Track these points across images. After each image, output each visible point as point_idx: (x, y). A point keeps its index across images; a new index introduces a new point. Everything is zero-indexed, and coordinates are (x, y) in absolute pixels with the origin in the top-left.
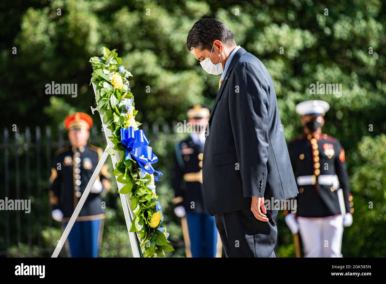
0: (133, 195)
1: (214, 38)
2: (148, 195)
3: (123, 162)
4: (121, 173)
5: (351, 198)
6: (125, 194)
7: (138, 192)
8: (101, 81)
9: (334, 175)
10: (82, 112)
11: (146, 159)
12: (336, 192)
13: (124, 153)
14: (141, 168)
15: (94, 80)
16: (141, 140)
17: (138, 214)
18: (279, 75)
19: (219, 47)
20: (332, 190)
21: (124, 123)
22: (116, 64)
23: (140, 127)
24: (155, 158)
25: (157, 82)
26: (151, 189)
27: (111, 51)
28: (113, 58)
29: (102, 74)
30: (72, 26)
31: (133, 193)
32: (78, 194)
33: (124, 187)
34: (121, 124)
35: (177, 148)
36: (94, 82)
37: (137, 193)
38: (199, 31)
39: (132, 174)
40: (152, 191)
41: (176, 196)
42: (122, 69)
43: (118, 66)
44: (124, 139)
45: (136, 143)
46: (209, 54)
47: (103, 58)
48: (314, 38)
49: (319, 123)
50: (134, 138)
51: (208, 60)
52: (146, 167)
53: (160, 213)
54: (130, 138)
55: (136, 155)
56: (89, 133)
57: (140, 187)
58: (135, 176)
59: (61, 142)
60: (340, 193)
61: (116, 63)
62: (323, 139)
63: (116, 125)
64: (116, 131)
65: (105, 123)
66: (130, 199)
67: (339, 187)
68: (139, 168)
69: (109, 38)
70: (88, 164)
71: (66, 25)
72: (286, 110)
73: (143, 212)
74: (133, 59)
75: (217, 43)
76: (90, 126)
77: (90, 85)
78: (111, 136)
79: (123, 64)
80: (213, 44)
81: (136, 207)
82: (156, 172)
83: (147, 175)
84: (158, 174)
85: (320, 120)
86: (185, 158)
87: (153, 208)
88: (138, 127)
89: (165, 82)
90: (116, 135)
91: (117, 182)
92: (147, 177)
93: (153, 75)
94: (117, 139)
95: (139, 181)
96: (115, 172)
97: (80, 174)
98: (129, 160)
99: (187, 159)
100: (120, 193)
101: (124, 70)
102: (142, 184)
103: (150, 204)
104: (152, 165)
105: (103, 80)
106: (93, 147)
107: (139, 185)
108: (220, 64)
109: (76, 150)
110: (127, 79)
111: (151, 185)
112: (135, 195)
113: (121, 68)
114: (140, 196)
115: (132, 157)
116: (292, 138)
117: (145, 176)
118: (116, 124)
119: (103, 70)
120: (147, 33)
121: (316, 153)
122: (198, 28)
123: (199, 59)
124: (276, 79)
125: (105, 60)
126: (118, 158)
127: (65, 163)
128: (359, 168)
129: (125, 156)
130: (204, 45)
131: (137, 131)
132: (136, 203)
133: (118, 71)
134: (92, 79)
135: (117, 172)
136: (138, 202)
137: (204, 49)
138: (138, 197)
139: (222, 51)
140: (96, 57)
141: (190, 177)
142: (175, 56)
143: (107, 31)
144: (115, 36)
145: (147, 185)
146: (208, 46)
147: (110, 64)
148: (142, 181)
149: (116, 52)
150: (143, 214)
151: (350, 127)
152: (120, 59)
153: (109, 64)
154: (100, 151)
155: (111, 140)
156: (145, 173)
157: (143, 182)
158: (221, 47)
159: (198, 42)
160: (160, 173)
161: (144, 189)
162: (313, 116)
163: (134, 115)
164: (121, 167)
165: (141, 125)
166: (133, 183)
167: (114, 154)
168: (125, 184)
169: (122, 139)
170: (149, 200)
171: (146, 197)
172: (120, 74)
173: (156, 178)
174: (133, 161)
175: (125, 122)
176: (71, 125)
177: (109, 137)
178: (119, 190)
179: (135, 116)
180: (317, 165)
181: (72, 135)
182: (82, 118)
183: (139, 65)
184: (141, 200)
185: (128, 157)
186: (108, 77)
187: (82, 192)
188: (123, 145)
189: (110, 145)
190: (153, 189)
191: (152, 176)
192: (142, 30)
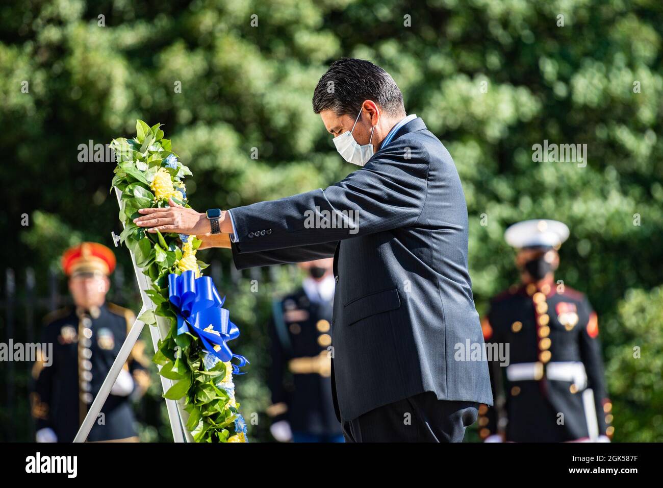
0: (192, 401)
1: (365, 96)
2: (219, 402)
3: (172, 339)
4: (168, 359)
5: (608, 407)
6: (175, 400)
7: (201, 397)
8: (130, 183)
9: (577, 361)
10: (94, 241)
11: (217, 333)
12: (580, 394)
13: (175, 321)
14: (206, 350)
15: (118, 181)
16: (208, 296)
17: (201, 438)
18: (471, 171)
19: (371, 114)
20: (573, 391)
21: (175, 263)
22: (161, 152)
23: (206, 272)
24: (235, 330)
25: (239, 183)
26: (225, 390)
27: (151, 127)
28: (154, 139)
29: (133, 171)
30: (77, 77)
31: (191, 398)
32: (86, 398)
33: (174, 386)
34: (169, 267)
35: (277, 310)
36: (118, 186)
37: (199, 399)
38: (337, 79)
39: (189, 362)
40: (228, 394)
41: (274, 401)
42: (172, 160)
43: (165, 155)
44: (175, 294)
45: (198, 302)
46: (351, 125)
47: (136, 141)
48: (536, 101)
49: (549, 264)
50: (195, 292)
51: (349, 135)
52: (217, 348)
53: (242, 436)
54: (186, 293)
55: (197, 325)
56: (109, 283)
57: (205, 386)
58: (194, 365)
59: (55, 298)
60: (589, 398)
61: (161, 150)
62: (556, 294)
63: (159, 268)
64: (159, 278)
65: (139, 265)
66: (185, 409)
67: (586, 385)
68: (203, 351)
69: (148, 99)
70: (106, 340)
71: (66, 75)
72: (484, 237)
73: (210, 434)
74: (195, 139)
75: (368, 105)
76: (110, 269)
77: (111, 191)
78: (150, 288)
79: (174, 152)
80: (361, 106)
81: (197, 425)
82: (236, 357)
83: (219, 362)
84: (240, 361)
85: (551, 258)
86: (292, 328)
87: (229, 426)
88: (203, 271)
89: (254, 185)
90: (159, 287)
91: (161, 377)
92: (219, 368)
93: (233, 171)
94: (161, 295)
95: (202, 374)
96: (158, 358)
97: (92, 360)
98: (184, 334)
99: (296, 330)
100: (166, 399)
101: (176, 163)
102: (210, 381)
103: (223, 419)
104: (227, 343)
105: (135, 181)
106: (117, 309)
107: (203, 382)
108: (370, 147)
109: (83, 315)
110: (181, 179)
111: (226, 383)
112: (196, 402)
113: (170, 160)
114: (203, 404)
115: (191, 328)
116: (496, 291)
117: (214, 366)
118: (160, 266)
119: (135, 162)
120: (221, 90)
121: (544, 320)
122: (339, 72)
123: (332, 131)
124: (465, 178)
125: (139, 143)
126: (163, 330)
127: (63, 339)
128: (621, 347)
129: (176, 328)
130: (344, 106)
131: (200, 278)
132: (196, 417)
133: (164, 164)
134: (115, 181)
135: (160, 358)
136: (201, 415)
137: (344, 114)
138: (201, 405)
139: (376, 122)
140: (122, 138)
141: (300, 366)
142: (272, 136)
143: (144, 86)
144: (160, 97)
145: (218, 382)
146: (350, 109)
147: (149, 151)
148: (209, 376)
149: (161, 128)
150: (210, 438)
151: (604, 270)
152: (167, 142)
153: (147, 151)
154: (129, 315)
155: (149, 296)
156: (214, 360)
157: (211, 377)
158: (375, 114)
159: (333, 99)
160: (244, 360)
161: (212, 390)
162: (538, 250)
163: (193, 249)
164: (169, 348)
165: (209, 267)
166: (191, 378)
167: (155, 323)
168: (177, 381)
169: (171, 295)
170: (221, 412)
171: (217, 406)
172: (168, 171)
173: (235, 369)
174: (192, 336)
175: (177, 261)
176: (75, 267)
177: (146, 291)
178: (165, 392)
179: (196, 251)
180: (546, 344)
181: (75, 287)
182: (95, 254)
183: (205, 151)
184: (207, 412)
185: (183, 330)
186: (146, 175)
187: (94, 394)
188: (173, 306)
189: (149, 305)
190: (229, 391)
191: (228, 365)
192: (212, 84)
